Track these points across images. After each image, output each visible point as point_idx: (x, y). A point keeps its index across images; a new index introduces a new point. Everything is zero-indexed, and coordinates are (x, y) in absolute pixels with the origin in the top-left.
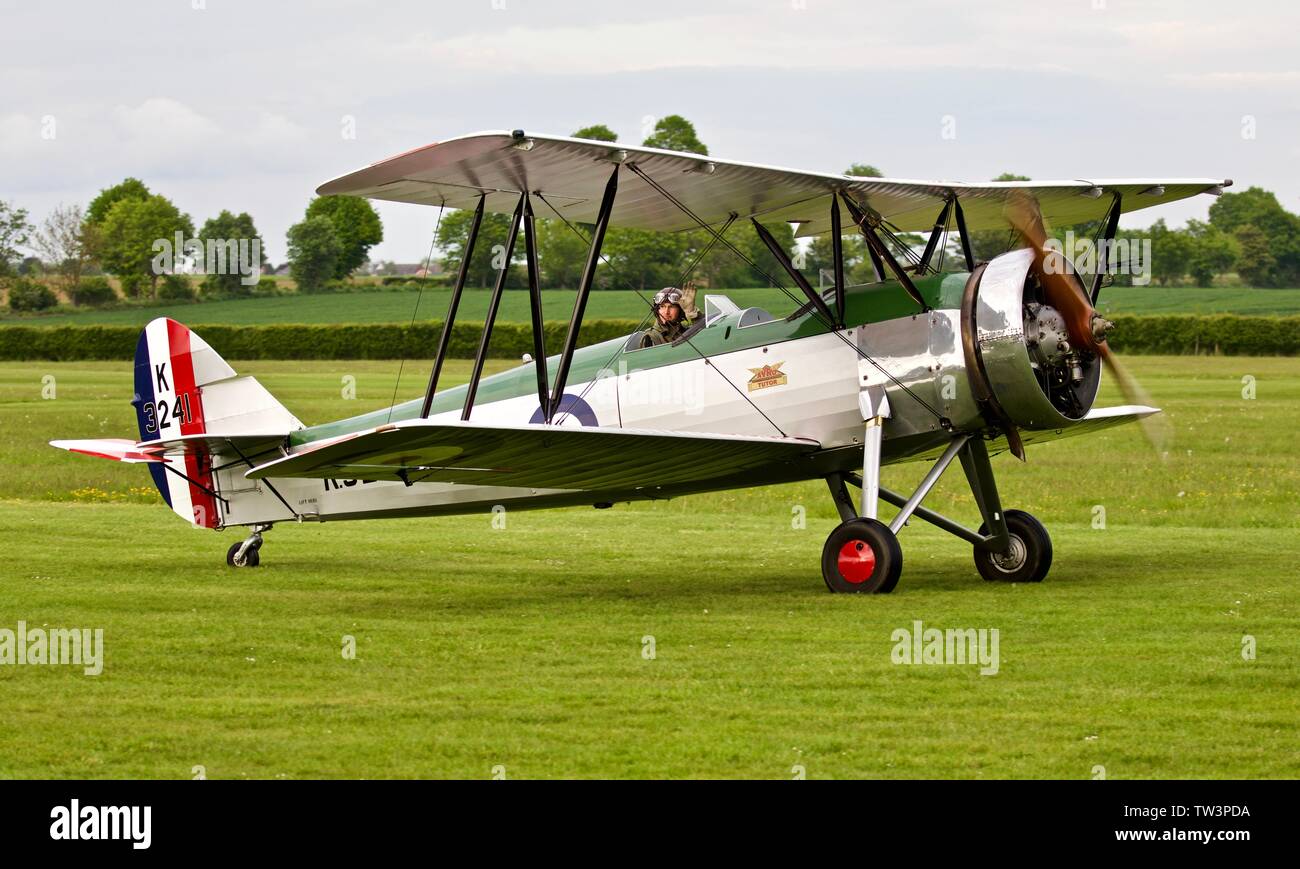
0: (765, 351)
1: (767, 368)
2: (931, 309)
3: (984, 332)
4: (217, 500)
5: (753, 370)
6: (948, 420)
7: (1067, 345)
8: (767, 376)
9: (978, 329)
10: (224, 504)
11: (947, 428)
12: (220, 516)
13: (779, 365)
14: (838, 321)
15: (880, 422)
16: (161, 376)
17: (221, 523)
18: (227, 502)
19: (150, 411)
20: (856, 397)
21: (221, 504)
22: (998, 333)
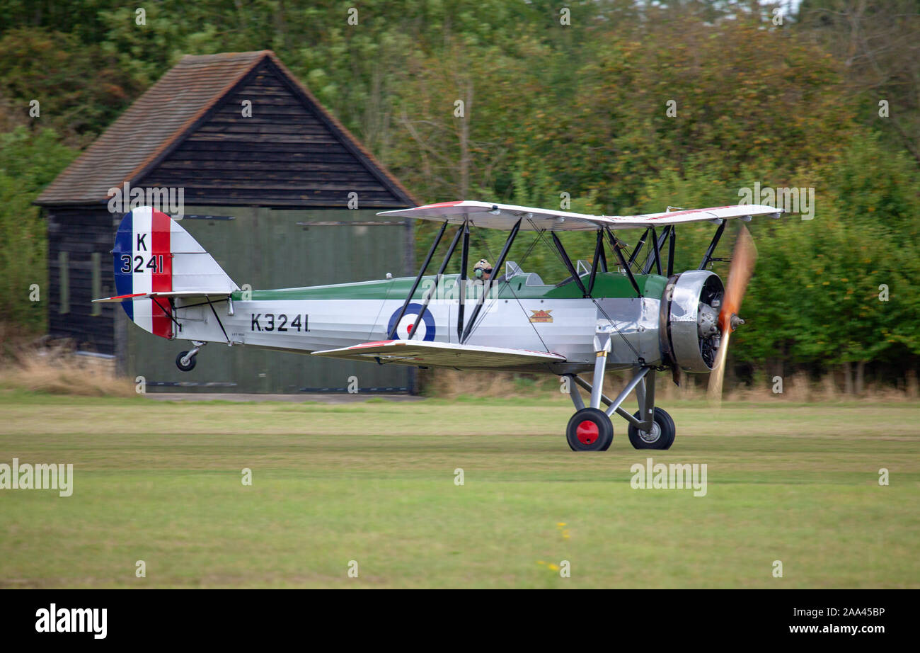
0: (542, 302)
1: (542, 311)
2: (643, 296)
3: (675, 316)
4: (173, 322)
5: (533, 312)
6: (643, 359)
7: (715, 328)
8: (542, 316)
9: (671, 314)
10: (178, 327)
11: (641, 363)
12: (174, 332)
13: (549, 311)
14: (587, 294)
15: (606, 355)
16: (140, 241)
17: (173, 337)
18: (180, 326)
19: (126, 260)
20: (592, 338)
21: (176, 327)
22: (682, 319)
